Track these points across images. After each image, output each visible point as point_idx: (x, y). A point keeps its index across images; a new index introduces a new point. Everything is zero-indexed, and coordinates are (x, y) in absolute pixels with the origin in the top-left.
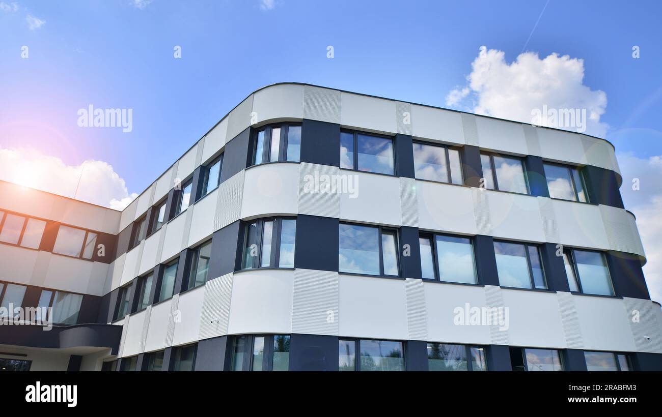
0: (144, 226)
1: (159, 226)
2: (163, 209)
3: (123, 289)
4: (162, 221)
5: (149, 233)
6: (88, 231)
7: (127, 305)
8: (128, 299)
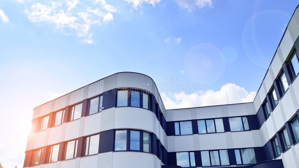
0: (268, 105)
1: (276, 103)
2: (274, 93)
3: (272, 140)
4: (277, 100)
5: (273, 108)
6: (242, 117)
7: (278, 148)
8: (277, 144)
